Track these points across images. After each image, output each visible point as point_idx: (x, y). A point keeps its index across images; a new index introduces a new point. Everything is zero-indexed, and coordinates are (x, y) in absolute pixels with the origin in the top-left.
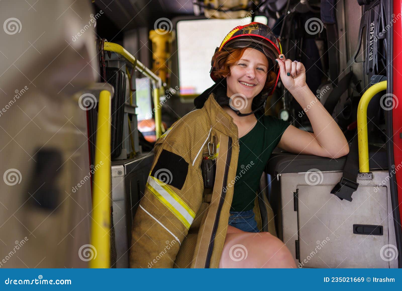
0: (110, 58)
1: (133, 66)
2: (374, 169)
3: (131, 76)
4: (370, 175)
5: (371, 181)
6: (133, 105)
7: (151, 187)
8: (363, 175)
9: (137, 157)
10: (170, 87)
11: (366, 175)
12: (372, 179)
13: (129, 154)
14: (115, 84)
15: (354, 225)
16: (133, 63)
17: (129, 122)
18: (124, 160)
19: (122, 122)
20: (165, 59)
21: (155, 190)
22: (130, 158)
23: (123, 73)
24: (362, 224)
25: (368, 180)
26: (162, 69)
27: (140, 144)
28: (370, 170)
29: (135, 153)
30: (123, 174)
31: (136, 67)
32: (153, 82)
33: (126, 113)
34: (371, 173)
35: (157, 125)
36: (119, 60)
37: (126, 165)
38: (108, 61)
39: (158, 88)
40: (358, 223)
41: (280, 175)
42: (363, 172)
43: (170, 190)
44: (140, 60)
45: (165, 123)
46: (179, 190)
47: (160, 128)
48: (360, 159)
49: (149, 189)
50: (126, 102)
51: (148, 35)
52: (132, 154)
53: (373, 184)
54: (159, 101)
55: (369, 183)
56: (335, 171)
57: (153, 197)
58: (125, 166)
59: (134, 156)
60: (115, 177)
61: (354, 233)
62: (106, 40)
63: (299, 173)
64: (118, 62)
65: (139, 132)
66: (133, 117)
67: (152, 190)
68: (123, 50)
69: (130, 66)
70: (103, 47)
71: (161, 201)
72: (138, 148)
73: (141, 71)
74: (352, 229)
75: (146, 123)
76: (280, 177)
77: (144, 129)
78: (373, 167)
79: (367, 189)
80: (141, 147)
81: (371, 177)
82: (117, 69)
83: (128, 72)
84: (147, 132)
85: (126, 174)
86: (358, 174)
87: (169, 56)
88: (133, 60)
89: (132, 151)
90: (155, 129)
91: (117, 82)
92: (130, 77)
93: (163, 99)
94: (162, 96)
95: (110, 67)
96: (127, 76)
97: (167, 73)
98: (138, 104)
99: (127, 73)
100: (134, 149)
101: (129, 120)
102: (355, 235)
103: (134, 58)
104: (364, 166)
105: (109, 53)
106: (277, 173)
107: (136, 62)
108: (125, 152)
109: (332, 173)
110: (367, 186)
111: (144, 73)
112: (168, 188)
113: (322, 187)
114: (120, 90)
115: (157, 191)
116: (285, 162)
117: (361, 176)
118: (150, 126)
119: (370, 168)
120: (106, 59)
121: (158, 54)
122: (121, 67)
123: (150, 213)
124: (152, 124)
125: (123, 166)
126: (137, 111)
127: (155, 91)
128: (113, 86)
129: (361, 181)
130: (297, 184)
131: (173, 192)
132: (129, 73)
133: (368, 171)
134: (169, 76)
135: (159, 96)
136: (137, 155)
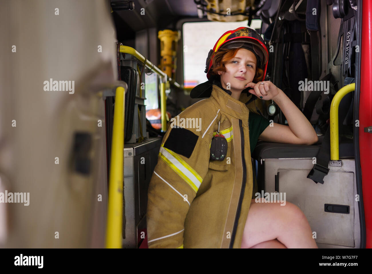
0: (124, 58)
1: (143, 65)
2: (344, 157)
3: (142, 73)
4: (340, 162)
5: (341, 167)
6: (142, 97)
7: (164, 157)
8: (334, 162)
9: (144, 142)
10: (175, 82)
11: (336, 162)
12: (341, 166)
13: (138, 139)
14: (128, 80)
15: (325, 205)
16: (143, 62)
17: (139, 111)
18: (133, 143)
19: (133, 112)
20: (171, 56)
21: (167, 159)
22: (139, 142)
23: (134, 71)
24: (332, 203)
25: (338, 166)
26: (168, 65)
27: (147, 131)
28: (339, 158)
29: (143, 138)
30: (133, 155)
31: (146, 65)
32: (160, 77)
33: (136, 104)
34: (341, 161)
35: (162, 114)
36: (132, 60)
37: (135, 147)
38: (123, 61)
39: (165, 83)
40: (329, 203)
41: (264, 160)
42: (333, 159)
43: (180, 158)
44: (149, 60)
45: (169, 113)
46: (188, 159)
47: (165, 117)
48: (331, 148)
49: (162, 158)
50: (137, 95)
51: (157, 35)
52: (140, 139)
53: (342, 170)
54: (165, 94)
55: (339, 169)
56: (310, 158)
57: (166, 165)
58: (135, 149)
59: (142, 141)
60: (126, 157)
61: (325, 211)
62: (121, 44)
63: (279, 159)
64: (131, 62)
65: (147, 120)
66: (142, 108)
67: (165, 159)
68: (135, 52)
69: (141, 65)
70: (119, 50)
71: (173, 168)
72: (146, 134)
73: (150, 68)
74: (323, 207)
75: (153, 112)
76: (263, 162)
77: (151, 118)
78: (343, 156)
79: (338, 174)
80: (148, 133)
81: (340, 164)
82: (130, 68)
83: (139, 69)
84: (154, 120)
85: (135, 155)
86: (330, 161)
87: (174, 53)
88: (143, 59)
89: (141, 136)
90: (161, 117)
91: (130, 79)
92: (140, 74)
93: (168, 91)
94: (168, 89)
95: (124, 66)
96: (138, 73)
97: (173, 69)
98: (146, 96)
99: (138, 71)
100: (142, 135)
101: (139, 110)
102: (326, 213)
103: (144, 58)
104: (335, 155)
105: (124, 54)
106: (261, 158)
107: (145, 61)
108: (135, 137)
109: (308, 160)
110: (337, 171)
111: (152, 70)
112: (178, 157)
113: (299, 171)
114: (132, 85)
115: (169, 159)
116: (267, 149)
117: (332, 163)
118: (156, 115)
119: (339, 157)
120: (121, 59)
121: (165, 52)
122: (133, 65)
123: (163, 178)
124: (158, 113)
125: (132, 149)
126: (146, 103)
127: (162, 85)
128: (126, 83)
129: (332, 167)
130: (278, 168)
131: (182, 161)
132: (139, 71)
133: (338, 159)
134: (174, 71)
135: (165, 89)
136: (145, 140)
